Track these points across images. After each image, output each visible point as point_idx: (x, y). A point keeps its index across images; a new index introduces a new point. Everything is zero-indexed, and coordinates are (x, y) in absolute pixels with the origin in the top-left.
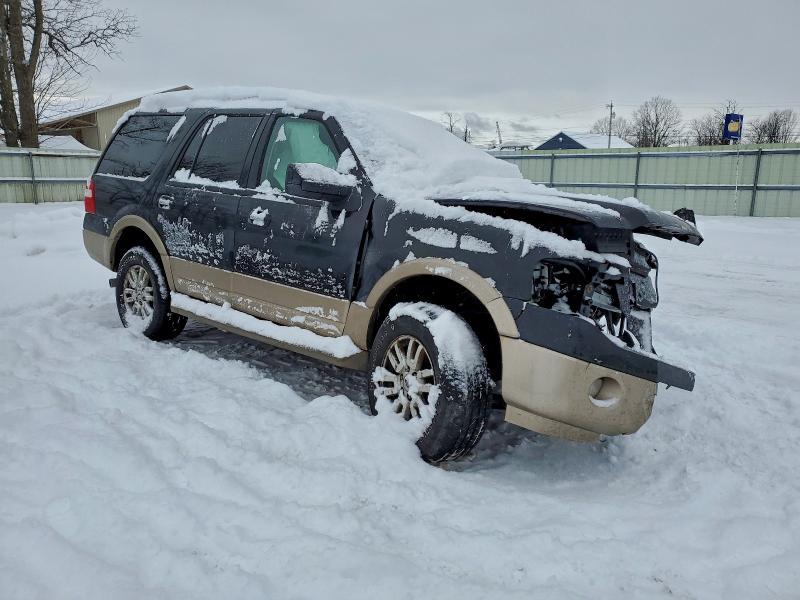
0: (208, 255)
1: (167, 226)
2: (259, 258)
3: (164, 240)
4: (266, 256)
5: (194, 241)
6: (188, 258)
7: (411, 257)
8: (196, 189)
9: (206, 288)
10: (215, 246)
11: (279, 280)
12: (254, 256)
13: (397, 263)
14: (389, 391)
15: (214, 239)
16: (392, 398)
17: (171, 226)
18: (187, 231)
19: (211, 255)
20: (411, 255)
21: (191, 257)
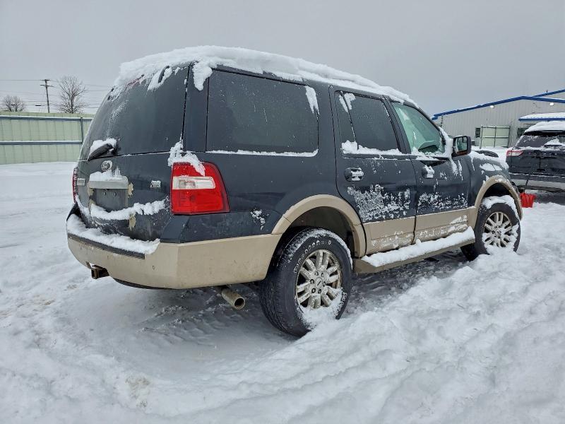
0: (398, 210)
1: (359, 196)
2: (432, 199)
3: (357, 211)
4: (436, 197)
5: (386, 202)
6: (381, 219)
7: (487, 178)
8: (376, 158)
9: (397, 237)
10: (403, 200)
11: (443, 210)
12: (429, 199)
13: (484, 182)
14: (490, 241)
15: (403, 196)
16: (492, 244)
17: (363, 196)
18: (380, 196)
19: (401, 209)
20: (487, 177)
21: (384, 217)
